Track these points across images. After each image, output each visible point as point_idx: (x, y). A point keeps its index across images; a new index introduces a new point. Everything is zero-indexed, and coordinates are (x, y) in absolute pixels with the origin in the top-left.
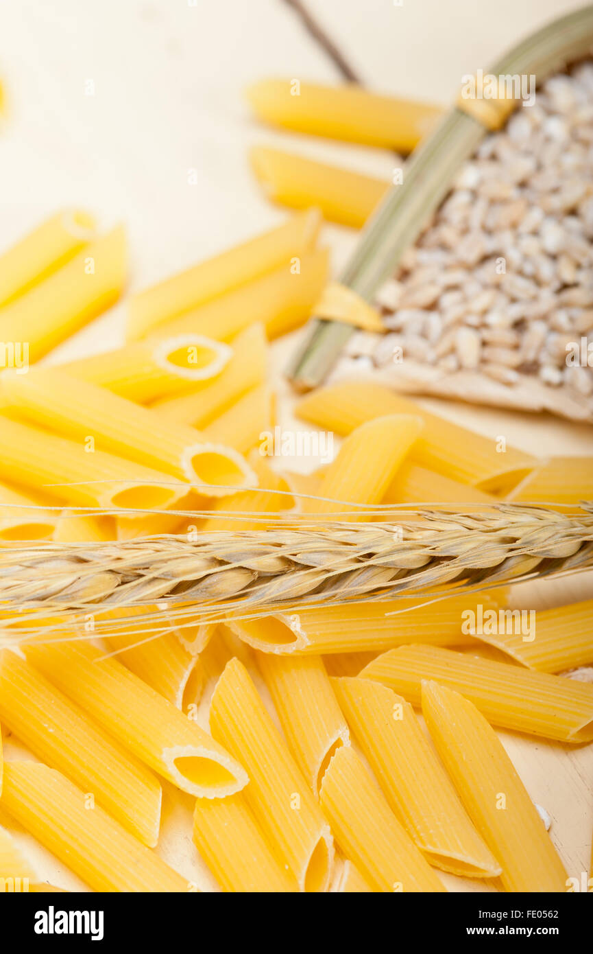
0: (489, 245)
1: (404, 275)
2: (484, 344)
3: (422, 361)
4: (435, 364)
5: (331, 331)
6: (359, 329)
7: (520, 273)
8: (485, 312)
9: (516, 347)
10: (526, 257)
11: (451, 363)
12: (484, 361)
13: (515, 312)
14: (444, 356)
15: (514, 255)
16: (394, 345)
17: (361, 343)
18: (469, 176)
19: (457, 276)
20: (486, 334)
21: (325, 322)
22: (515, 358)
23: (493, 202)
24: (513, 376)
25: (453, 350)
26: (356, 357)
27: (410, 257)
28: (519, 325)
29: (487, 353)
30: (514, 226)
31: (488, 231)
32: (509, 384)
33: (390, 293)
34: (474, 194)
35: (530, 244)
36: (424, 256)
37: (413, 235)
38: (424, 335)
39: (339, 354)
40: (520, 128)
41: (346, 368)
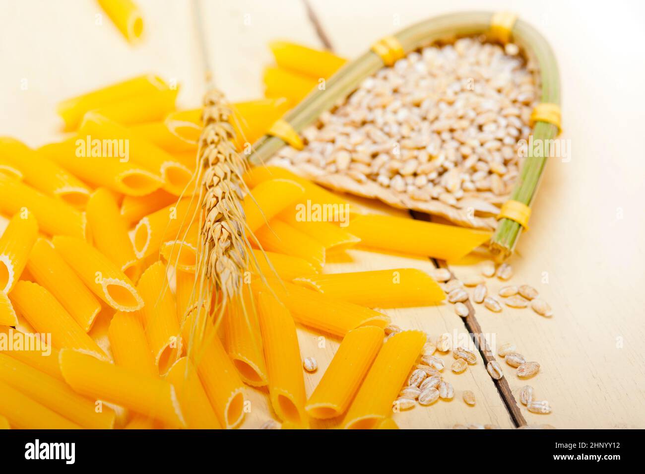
0: (370, 117)
1: (321, 126)
2: (353, 161)
3: (317, 165)
4: (324, 168)
5: (272, 142)
6: (287, 144)
7: (382, 130)
8: (356, 145)
9: (369, 165)
10: (386, 124)
11: (332, 168)
12: (349, 168)
13: (374, 149)
14: (329, 164)
15: (380, 121)
16: (304, 155)
17: (287, 151)
18: (368, 83)
19: (349, 129)
20: (355, 156)
21: (270, 136)
22: (368, 170)
23: (378, 95)
24: (363, 178)
25: (334, 162)
26: (283, 158)
27: (326, 117)
28: (374, 156)
29: (353, 165)
30: (384, 107)
31: (370, 109)
32: (359, 182)
33: (311, 133)
34: (369, 91)
35: (390, 117)
36: (334, 119)
37: (330, 105)
38: (322, 153)
39: (274, 155)
40: (402, 65)
41: (276, 162)
